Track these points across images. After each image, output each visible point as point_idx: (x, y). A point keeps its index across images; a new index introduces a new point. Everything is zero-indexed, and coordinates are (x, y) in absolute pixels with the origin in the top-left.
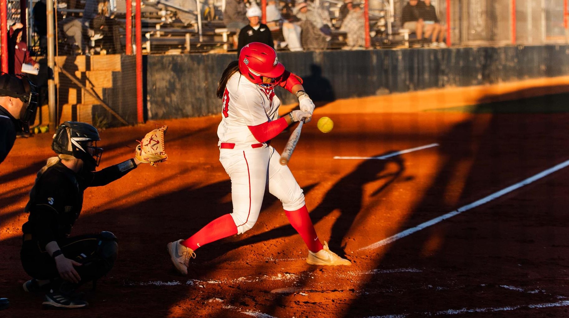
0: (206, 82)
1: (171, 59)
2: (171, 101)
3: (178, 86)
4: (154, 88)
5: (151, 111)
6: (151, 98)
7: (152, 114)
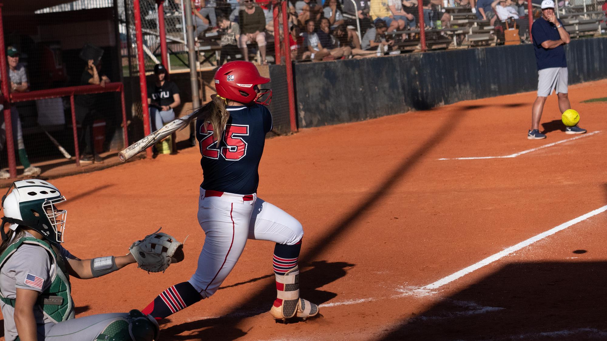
0: (362, 87)
1: (323, 66)
2: (326, 107)
3: (332, 92)
4: (307, 96)
5: (305, 120)
6: (304, 106)
7: (306, 123)
